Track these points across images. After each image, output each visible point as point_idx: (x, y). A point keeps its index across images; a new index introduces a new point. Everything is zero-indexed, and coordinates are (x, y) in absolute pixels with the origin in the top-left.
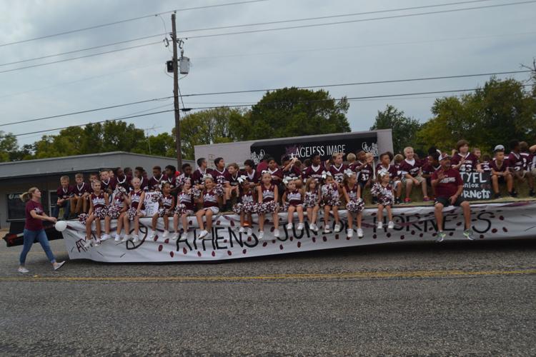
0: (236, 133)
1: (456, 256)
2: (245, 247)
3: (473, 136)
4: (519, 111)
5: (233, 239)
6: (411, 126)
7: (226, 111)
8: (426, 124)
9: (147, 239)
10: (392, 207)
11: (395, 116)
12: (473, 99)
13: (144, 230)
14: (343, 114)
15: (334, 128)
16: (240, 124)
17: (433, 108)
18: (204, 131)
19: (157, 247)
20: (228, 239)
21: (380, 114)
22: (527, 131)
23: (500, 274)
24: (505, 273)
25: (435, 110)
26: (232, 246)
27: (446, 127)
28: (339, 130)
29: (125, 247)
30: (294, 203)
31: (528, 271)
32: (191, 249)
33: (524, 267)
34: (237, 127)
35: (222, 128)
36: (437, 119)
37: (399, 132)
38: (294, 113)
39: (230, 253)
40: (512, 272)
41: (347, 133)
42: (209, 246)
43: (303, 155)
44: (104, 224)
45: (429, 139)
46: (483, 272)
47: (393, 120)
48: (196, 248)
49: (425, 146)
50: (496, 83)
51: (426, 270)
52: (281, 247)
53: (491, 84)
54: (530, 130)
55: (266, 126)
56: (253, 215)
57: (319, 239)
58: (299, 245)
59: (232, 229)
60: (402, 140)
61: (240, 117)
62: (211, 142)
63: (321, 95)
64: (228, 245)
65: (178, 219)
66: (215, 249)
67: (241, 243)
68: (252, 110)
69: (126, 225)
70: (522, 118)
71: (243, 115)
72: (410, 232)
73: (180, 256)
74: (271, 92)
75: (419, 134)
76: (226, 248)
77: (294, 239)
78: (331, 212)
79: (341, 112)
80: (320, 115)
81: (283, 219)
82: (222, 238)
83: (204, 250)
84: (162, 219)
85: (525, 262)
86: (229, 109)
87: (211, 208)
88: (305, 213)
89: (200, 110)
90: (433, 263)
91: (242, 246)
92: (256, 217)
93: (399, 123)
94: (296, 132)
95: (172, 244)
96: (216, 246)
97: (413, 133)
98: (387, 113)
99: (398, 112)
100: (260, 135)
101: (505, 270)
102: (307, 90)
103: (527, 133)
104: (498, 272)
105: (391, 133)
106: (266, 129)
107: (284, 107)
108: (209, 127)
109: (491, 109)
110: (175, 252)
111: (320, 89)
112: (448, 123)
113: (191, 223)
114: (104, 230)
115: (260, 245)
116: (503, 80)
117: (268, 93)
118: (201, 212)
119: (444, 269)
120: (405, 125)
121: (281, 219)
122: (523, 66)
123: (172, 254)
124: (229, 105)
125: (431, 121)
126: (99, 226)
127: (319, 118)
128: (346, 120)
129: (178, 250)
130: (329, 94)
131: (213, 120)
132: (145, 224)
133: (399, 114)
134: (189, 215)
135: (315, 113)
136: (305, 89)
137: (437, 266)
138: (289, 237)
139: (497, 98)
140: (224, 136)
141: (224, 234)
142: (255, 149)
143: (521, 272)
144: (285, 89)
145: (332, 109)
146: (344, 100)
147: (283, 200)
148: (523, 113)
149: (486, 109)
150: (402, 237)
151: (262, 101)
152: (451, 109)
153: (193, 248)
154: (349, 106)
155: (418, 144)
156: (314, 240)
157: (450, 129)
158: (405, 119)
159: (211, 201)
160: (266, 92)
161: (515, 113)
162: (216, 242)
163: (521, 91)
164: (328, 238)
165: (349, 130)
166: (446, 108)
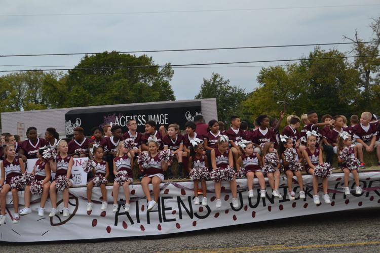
0: (50, 100)
1: (278, 230)
2: (195, 218)
3: (298, 107)
4: (342, 82)
5: (183, 209)
6: (237, 95)
7: (39, 74)
8: (252, 93)
9: (77, 213)
10: (358, 172)
11: (221, 84)
12: (298, 70)
13: (74, 202)
14: (167, 82)
15: (158, 96)
16: (55, 89)
17: (259, 77)
18: (13, 97)
19: (89, 222)
20: (177, 210)
21: (205, 82)
22: (350, 102)
23: (321, 247)
24: (326, 246)
25: (261, 79)
26: (181, 218)
27: (272, 97)
28: (163, 98)
29: (49, 222)
30: (253, 168)
31: (348, 244)
32: (132, 223)
33: (344, 239)
34: (52, 93)
35: (34, 93)
36: (263, 89)
37: (225, 101)
38: (115, 79)
39: (178, 226)
40: (333, 245)
41: (170, 102)
42: (155, 219)
43: (123, 124)
44: (23, 196)
45: (255, 109)
46: (305, 246)
47: (219, 88)
48: (138, 221)
49: (250, 116)
50: (320, 54)
51: (248, 245)
52: (235, 218)
53: (316, 54)
54: (352, 102)
55: (84, 93)
56: (208, 182)
57: (275, 208)
58: (254, 215)
59: (182, 198)
60: (228, 109)
61: (55, 81)
62: (22, 109)
63: (144, 60)
64: (177, 216)
65: (119, 189)
66: (161, 221)
67: (191, 214)
68: (68, 74)
69: (53, 196)
70: (345, 89)
71: (58, 80)
72: (369, 198)
73: (118, 231)
74: (89, 56)
75: (244, 103)
76: (174, 220)
77: (249, 208)
78: (295, 177)
79: (165, 79)
80: (142, 81)
81: (241, 186)
82: (170, 209)
83: (149, 223)
84: (99, 188)
85: (346, 235)
86: (42, 73)
87: (158, 175)
88: (266, 179)
89: (9, 73)
90: (255, 238)
91: (192, 217)
92: (210, 185)
93: (225, 93)
94: (117, 100)
95: (110, 218)
96: (162, 218)
97: (239, 102)
98: (212, 81)
99: (224, 80)
100: (77, 101)
101: (327, 243)
102: (129, 55)
103: (350, 104)
104: (319, 245)
105: (215, 102)
106: (84, 95)
107: (104, 72)
108: (20, 92)
109: (315, 79)
110: (112, 226)
111: (143, 54)
112: (274, 92)
113: (133, 192)
114: (23, 204)
115: (212, 216)
116: (327, 51)
117: (86, 57)
118: (145, 180)
119: (267, 244)
120: (231, 94)
121: (238, 186)
122: (346, 38)
123: (109, 229)
124: (42, 69)
125: (257, 90)
126: (16, 198)
127: (141, 85)
128: (170, 87)
129: (116, 224)
130: (153, 60)
131: (24, 84)
132: (76, 195)
133: (225, 83)
134: (131, 184)
135: (137, 80)
136: (127, 54)
137: (259, 241)
138: (244, 206)
139: (320, 69)
140: (37, 102)
141: (171, 204)
142: (70, 117)
143: (342, 245)
144: (106, 54)
145: (156, 76)
146: (169, 66)
147: (238, 165)
148: (346, 84)
149: (310, 80)
150: (360, 204)
151: (79, 65)
152: (276, 79)
153: (135, 221)
154: (173, 73)
155: (244, 114)
156: (270, 208)
157: (276, 99)
158: (230, 87)
159: (156, 167)
160: (84, 56)
161: (338, 84)
162: (164, 214)
163: (344, 62)
164: (284, 207)
165: (173, 99)
166: (271, 77)
